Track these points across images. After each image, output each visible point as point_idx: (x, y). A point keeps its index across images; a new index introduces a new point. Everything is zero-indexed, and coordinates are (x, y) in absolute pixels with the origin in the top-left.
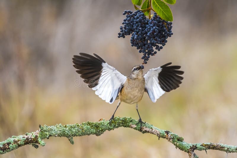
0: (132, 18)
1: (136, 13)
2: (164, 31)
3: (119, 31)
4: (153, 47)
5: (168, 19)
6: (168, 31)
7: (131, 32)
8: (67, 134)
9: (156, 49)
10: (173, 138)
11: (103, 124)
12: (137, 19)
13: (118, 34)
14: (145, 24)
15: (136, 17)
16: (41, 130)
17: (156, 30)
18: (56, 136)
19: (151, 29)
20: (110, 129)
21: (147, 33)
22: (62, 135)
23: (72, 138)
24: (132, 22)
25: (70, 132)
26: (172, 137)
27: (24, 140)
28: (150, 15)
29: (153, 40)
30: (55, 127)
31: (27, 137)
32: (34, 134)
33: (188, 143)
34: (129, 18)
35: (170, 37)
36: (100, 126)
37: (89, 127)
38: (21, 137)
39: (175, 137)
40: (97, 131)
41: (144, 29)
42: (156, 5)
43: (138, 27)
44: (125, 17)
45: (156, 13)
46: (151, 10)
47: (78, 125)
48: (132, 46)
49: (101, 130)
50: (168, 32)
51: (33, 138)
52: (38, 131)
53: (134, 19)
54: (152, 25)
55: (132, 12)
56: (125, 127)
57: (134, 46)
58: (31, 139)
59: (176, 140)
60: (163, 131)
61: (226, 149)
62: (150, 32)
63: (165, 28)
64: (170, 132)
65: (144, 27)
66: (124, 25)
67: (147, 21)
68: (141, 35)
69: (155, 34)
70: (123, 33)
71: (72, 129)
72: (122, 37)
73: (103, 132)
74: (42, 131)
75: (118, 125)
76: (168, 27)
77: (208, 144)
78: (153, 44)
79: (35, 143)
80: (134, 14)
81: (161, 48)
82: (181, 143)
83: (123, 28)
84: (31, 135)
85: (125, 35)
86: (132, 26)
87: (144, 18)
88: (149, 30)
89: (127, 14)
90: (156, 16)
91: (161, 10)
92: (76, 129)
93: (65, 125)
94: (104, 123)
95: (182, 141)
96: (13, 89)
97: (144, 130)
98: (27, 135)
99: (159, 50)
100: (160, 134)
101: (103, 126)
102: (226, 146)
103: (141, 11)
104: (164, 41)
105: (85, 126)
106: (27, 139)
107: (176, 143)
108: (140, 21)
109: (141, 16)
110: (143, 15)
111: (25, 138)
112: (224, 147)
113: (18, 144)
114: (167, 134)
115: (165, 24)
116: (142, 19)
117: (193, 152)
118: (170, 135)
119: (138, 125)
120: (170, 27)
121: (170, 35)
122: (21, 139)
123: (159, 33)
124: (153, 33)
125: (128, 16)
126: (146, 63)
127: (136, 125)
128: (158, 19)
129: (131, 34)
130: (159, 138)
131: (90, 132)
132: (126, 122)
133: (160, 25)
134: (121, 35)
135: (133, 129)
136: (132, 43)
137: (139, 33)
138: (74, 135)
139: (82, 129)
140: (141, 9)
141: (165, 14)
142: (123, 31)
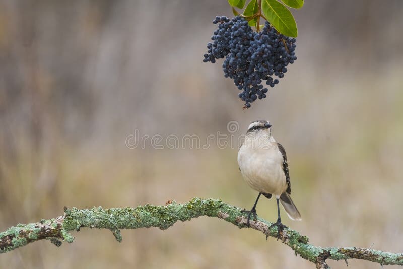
0: (228, 29)
1: (235, 21)
2: (282, 53)
3: (206, 51)
4: (261, 79)
5: (290, 34)
6: (289, 54)
7: (226, 53)
8: (111, 223)
9: (267, 83)
10: (291, 238)
11: (172, 209)
13: (205, 56)
14: (249, 40)
15: (233, 27)
16: (66, 216)
17: (266, 50)
18: (91, 228)
19: (258, 49)
20: (183, 219)
21: (252, 55)
22: (103, 225)
23: (120, 231)
24: (226, 37)
25: (116, 220)
26: (289, 236)
27: (38, 232)
28: (259, 25)
29: (261, 67)
30: (92, 212)
31: (43, 226)
32: (54, 222)
33: (316, 246)
34: (223, 29)
35: (292, 63)
36: (168, 213)
37: (149, 213)
38: (33, 227)
39: (294, 236)
40: (163, 221)
41: (246, 49)
42: (270, 8)
43: (237, 45)
44: (216, 27)
45: (268, 22)
46: (261, 17)
47: (130, 210)
48: (226, 76)
49: (169, 219)
50: (289, 56)
51: (53, 228)
52: (61, 217)
53: (231, 31)
54: (259, 41)
55: (229, 20)
56: (211, 215)
57: (229, 77)
58: (49, 230)
59: (296, 241)
61: (380, 258)
62: (255, 53)
63: (283, 48)
65: (247, 45)
66: (214, 41)
67: (253, 34)
68: (241, 58)
69: (265, 56)
70: (212, 54)
71: (120, 216)
72: (209, 61)
73: (173, 223)
74: (69, 218)
75: (197, 211)
76: (289, 47)
77: (350, 249)
78: (262, 75)
79: (56, 238)
80: (232, 24)
81: (276, 82)
82: (303, 246)
83: (212, 46)
84: (50, 224)
85: (215, 59)
86: (228, 43)
87: (248, 29)
88: (254, 50)
89: (219, 23)
90: (268, 27)
91: (277, 17)
92: (127, 216)
93: (108, 209)
94: (174, 207)
95: (306, 244)
96: (23, 144)
97: (241, 222)
98: (42, 223)
99: (272, 86)
101: (173, 212)
102: (381, 253)
103: (243, 19)
104: (282, 69)
106: (43, 229)
107: (295, 246)
108: (240, 35)
109: (242, 26)
110: (246, 24)
111: (40, 229)
112: (378, 255)
113: (27, 238)
115: (284, 41)
116: (243, 31)
117: (325, 262)
118: (286, 233)
119: (232, 214)
120: (291, 47)
121: (291, 61)
122: (32, 230)
123: (272, 56)
124: (261, 56)
125: (222, 25)
126: (249, 106)
127: (228, 213)
128: (271, 32)
129: (225, 57)
130: (267, 237)
131: (151, 222)
132: (212, 207)
133: (274, 43)
134: (208, 58)
135: (223, 220)
136: (226, 71)
137: (237, 55)
138: (123, 227)
139: (137, 217)
140: (243, 15)
141: (284, 25)
142: (211, 51)
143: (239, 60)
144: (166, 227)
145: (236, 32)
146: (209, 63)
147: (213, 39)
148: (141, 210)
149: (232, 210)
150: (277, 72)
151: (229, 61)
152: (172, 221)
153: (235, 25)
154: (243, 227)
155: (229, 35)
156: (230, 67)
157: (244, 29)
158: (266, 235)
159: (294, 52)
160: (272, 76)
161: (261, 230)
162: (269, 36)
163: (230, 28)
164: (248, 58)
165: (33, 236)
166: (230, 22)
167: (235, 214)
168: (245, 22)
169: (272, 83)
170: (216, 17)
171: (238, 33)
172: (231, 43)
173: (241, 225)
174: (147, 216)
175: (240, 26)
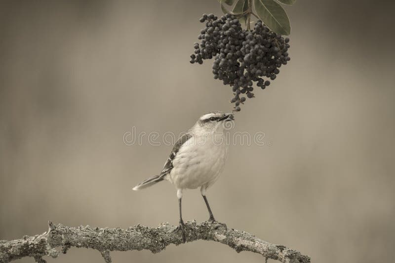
0: (216, 28)
1: (225, 19)
2: (275, 53)
3: (193, 51)
4: (252, 81)
5: (283, 32)
6: (283, 54)
7: (214, 53)
8: (99, 242)
9: (258, 85)
11: (165, 230)
12: (226, 31)
13: (191, 57)
14: (240, 39)
15: (223, 26)
16: (51, 231)
17: (260, 51)
18: (78, 246)
19: (251, 50)
21: (244, 57)
22: (92, 244)
23: (109, 252)
24: (215, 36)
25: (104, 239)
27: (20, 247)
28: (249, 21)
29: (253, 68)
30: (78, 230)
31: (26, 241)
32: (38, 237)
34: (211, 28)
35: (285, 64)
36: (160, 234)
37: (140, 233)
38: (16, 243)
39: (294, 255)
40: (155, 243)
41: (237, 49)
42: (262, 6)
43: (227, 45)
44: (203, 26)
45: (260, 21)
46: (251, 14)
47: (120, 230)
48: (216, 78)
49: (161, 239)
50: (282, 56)
51: (37, 243)
52: (46, 232)
53: (221, 29)
54: (252, 42)
55: (216, 18)
56: (206, 238)
57: (218, 79)
58: (32, 246)
59: (297, 261)
60: (274, 245)
62: (248, 55)
63: (276, 49)
64: (285, 247)
65: (237, 45)
66: (202, 40)
67: (244, 34)
68: (231, 58)
70: (200, 55)
71: (109, 235)
72: (197, 62)
73: (166, 245)
74: (55, 232)
75: (192, 234)
76: (282, 48)
78: (253, 77)
79: (40, 254)
80: (220, 22)
81: (268, 83)
83: (200, 47)
84: (33, 240)
85: (203, 59)
86: (217, 43)
87: (238, 27)
88: (247, 50)
89: (206, 21)
90: (260, 25)
91: (270, 15)
92: (116, 235)
93: (96, 228)
94: (167, 228)
97: (238, 244)
98: (25, 239)
99: (263, 88)
100: (268, 249)
101: (165, 233)
103: (232, 17)
104: (274, 70)
105: (132, 232)
106: (27, 245)
109: (233, 26)
110: (237, 23)
111: (22, 244)
113: (9, 254)
114: (281, 251)
115: (276, 40)
116: (235, 30)
119: (229, 235)
120: (285, 48)
121: (285, 62)
122: (14, 245)
123: (264, 56)
124: (254, 57)
125: (209, 24)
126: (239, 110)
127: (225, 234)
128: (264, 32)
129: (214, 57)
130: (266, 260)
131: (142, 243)
132: (207, 229)
133: (267, 43)
134: (195, 59)
135: (220, 242)
136: (215, 73)
137: (227, 56)
138: (113, 247)
139: (127, 237)
140: (232, 13)
141: (277, 23)
142: (199, 52)
143: (230, 60)
144: (159, 250)
146: (196, 64)
147: (200, 38)
148: (132, 230)
149: (229, 231)
150: (269, 74)
151: (219, 62)
152: (165, 243)
153: (225, 24)
154: (241, 250)
155: (218, 34)
156: (220, 68)
158: (265, 258)
159: (288, 52)
160: (263, 78)
161: (259, 253)
162: (262, 35)
163: (218, 26)
165: (15, 251)
166: (218, 20)
167: (231, 235)
168: (235, 21)
169: (263, 85)
170: (204, 15)
171: (229, 33)
172: (220, 43)
173: (238, 247)
174: (138, 236)
175: (231, 25)
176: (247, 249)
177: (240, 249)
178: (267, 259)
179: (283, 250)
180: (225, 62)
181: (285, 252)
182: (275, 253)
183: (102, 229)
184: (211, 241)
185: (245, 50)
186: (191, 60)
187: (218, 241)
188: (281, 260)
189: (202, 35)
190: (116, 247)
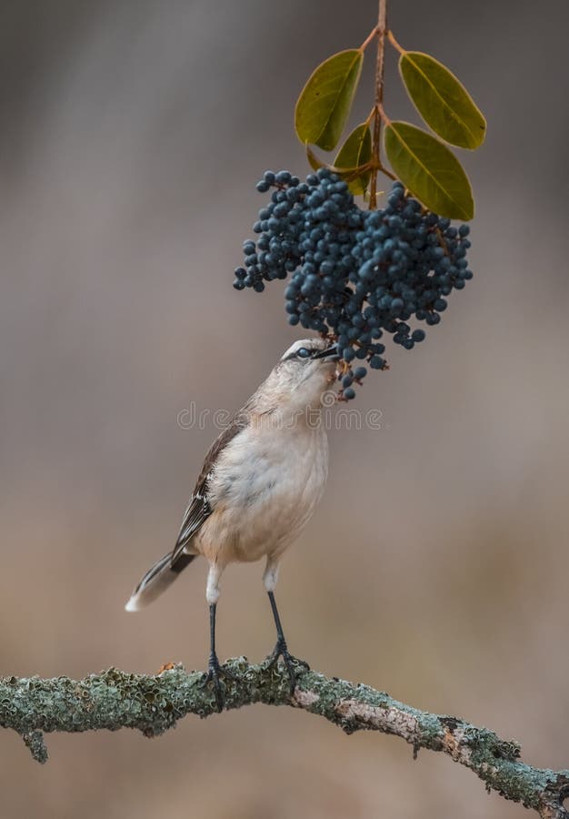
0: (296, 205)
1: (315, 182)
2: (434, 262)
3: (241, 261)
4: (382, 329)
5: (454, 212)
6: (454, 264)
7: (291, 265)
8: (19, 711)
9: (396, 340)
11: (173, 681)
12: (316, 208)
13: (237, 274)
14: (352, 229)
15: (310, 198)
17: (397, 253)
19: (376, 252)
21: (358, 268)
23: (41, 735)
24: (293, 223)
25: (30, 704)
26: (471, 739)
28: (374, 190)
29: (382, 296)
34: (283, 204)
35: (460, 287)
36: (162, 691)
37: (114, 690)
39: (482, 740)
40: (150, 711)
41: (343, 251)
42: (404, 151)
43: (320, 243)
44: (265, 202)
45: (399, 186)
46: (379, 172)
47: (68, 683)
48: (293, 322)
49: (165, 704)
50: (453, 269)
53: (306, 208)
54: (377, 233)
55: (296, 182)
56: (272, 701)
57: (300, 325)
59: (488, 753)
60: (434, 717)
62: (369, 262)
63: (439, 251)
64: (460, 722)
65: (346, 242)
66: (261, 235)
67: (360, 215)
68: (330, 275)
69: (392, 269)
70: (257, 270)
71: (41, 695)
72: (249, 285)
73: (176, 717)
75: (238, 690)
76: (451, 249)
78: (385, 318)
80: (304, 189)
81: (420, 336)
82: (507, 765)
83: (257, 250)
85: (264, 281)
86: (297, 239)
87: (347, 203)
88: (366, 253)
89: (273, 189)
90: (400, 195)
91: (422, 170)
92: (58, 695)
94: (178, 677)
95: (512, 760)
97: (349, 715)
99: (409, 346)
100: (421, 727)
101: (175, 688)
103: (334, 176)
104: (433, 303)
105: (96, 686)
108: (328, 217)
109: (334, 196)
110: (344, 191)
114: (451, 732)
115: (439, 232)
116: (337, 207)
117: (561, 804)
118: (462, 735)
119: (327, 693)
120: (458, 248)
121: (460, 283)
123: (409, 270)
124: (383, 268)
125: (279, 195)
126: (351, 396)
127: (316, 691)
128: (408, 209)
129: (290, 274)
131: (120, 714)
132: (275, 677)
133: (415, 237)
134: (246, 279)
135: (304, 710)
136: (292, 310)
137: (321, 268)
138: (50, 724)
139: (84, 698)
140: (332, 168)
141: (440, 190)
142: (254, 262)
143: (326, 279)
144: (159, 729)
145: (320, 210)
146: (249, 291)
147: (258, 230)
148: (96, 683)
149: (325, 684)
150: (422, 312)
151: (301, 282)
152: (174, 712)
153: (315, 193)
154: (357, 728)
155: (300, 218)
156: (303, 298)
157: (337, 203)
158: (412, 746)
159: (466, 258)
160: (407, 322)
161: (399, 734)
162: (403, 218)
163: (301, 201)
164: (352, 275)
166: (301, 185)
167: (332, 693)
168: (339, 185)
169: (408, 340)
170: (266, 173)
171: (324, 213)
172: (304, 239)
173: (348, 721)
174: (110, 695)
175: (328, 195)
176: (370, 724)
177: (355, 725)
178: (416, 749)
179: (456, 727)
180: (314, 282)
181: (460, 735)
182: (436, 735)
183: (23, 680)
184: (284, 708)
185: (361, 253)
186: (236, 281)
187: (301, 706)
188: (450, 751)
189: (263, 223)
190: (57, 723)
